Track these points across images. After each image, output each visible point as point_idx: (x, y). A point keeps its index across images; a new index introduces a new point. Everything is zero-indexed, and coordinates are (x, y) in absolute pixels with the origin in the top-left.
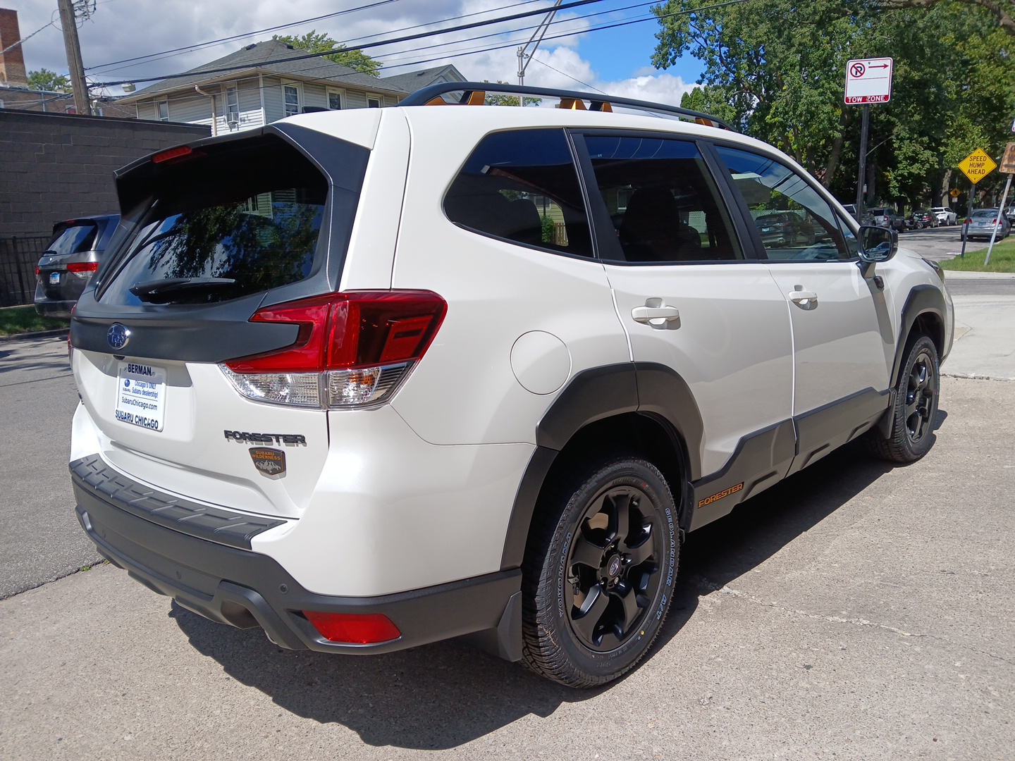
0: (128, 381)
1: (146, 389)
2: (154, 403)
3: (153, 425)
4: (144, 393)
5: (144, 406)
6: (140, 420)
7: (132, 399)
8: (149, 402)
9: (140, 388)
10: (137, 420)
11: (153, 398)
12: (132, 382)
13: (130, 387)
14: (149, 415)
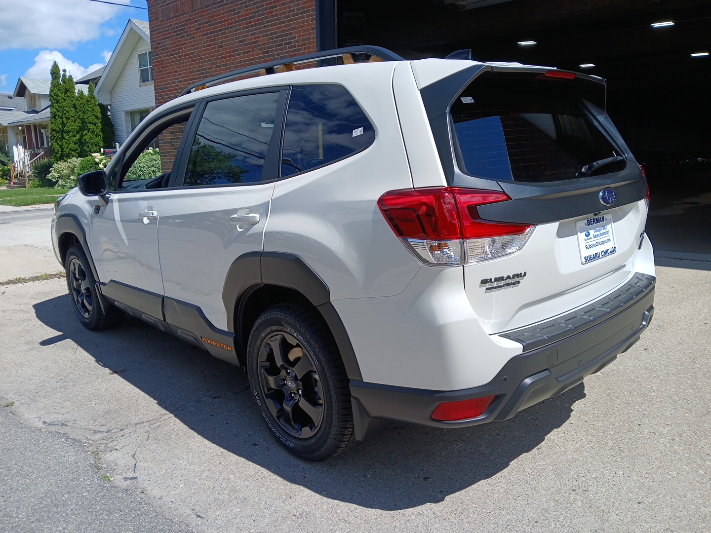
0: (588, 232)
1: (601, 232)
2: (607, 238)
3: (613, 251)
4: (602, 234)
5: (603, 243)
6: (604, 253)
7: (594, 243)
8: (604, 239)
9: (597, 233)
10: (603, 253)
11: (607, 235)
12: (592, 232)
13: (591, 236)
14: (608, 246)
